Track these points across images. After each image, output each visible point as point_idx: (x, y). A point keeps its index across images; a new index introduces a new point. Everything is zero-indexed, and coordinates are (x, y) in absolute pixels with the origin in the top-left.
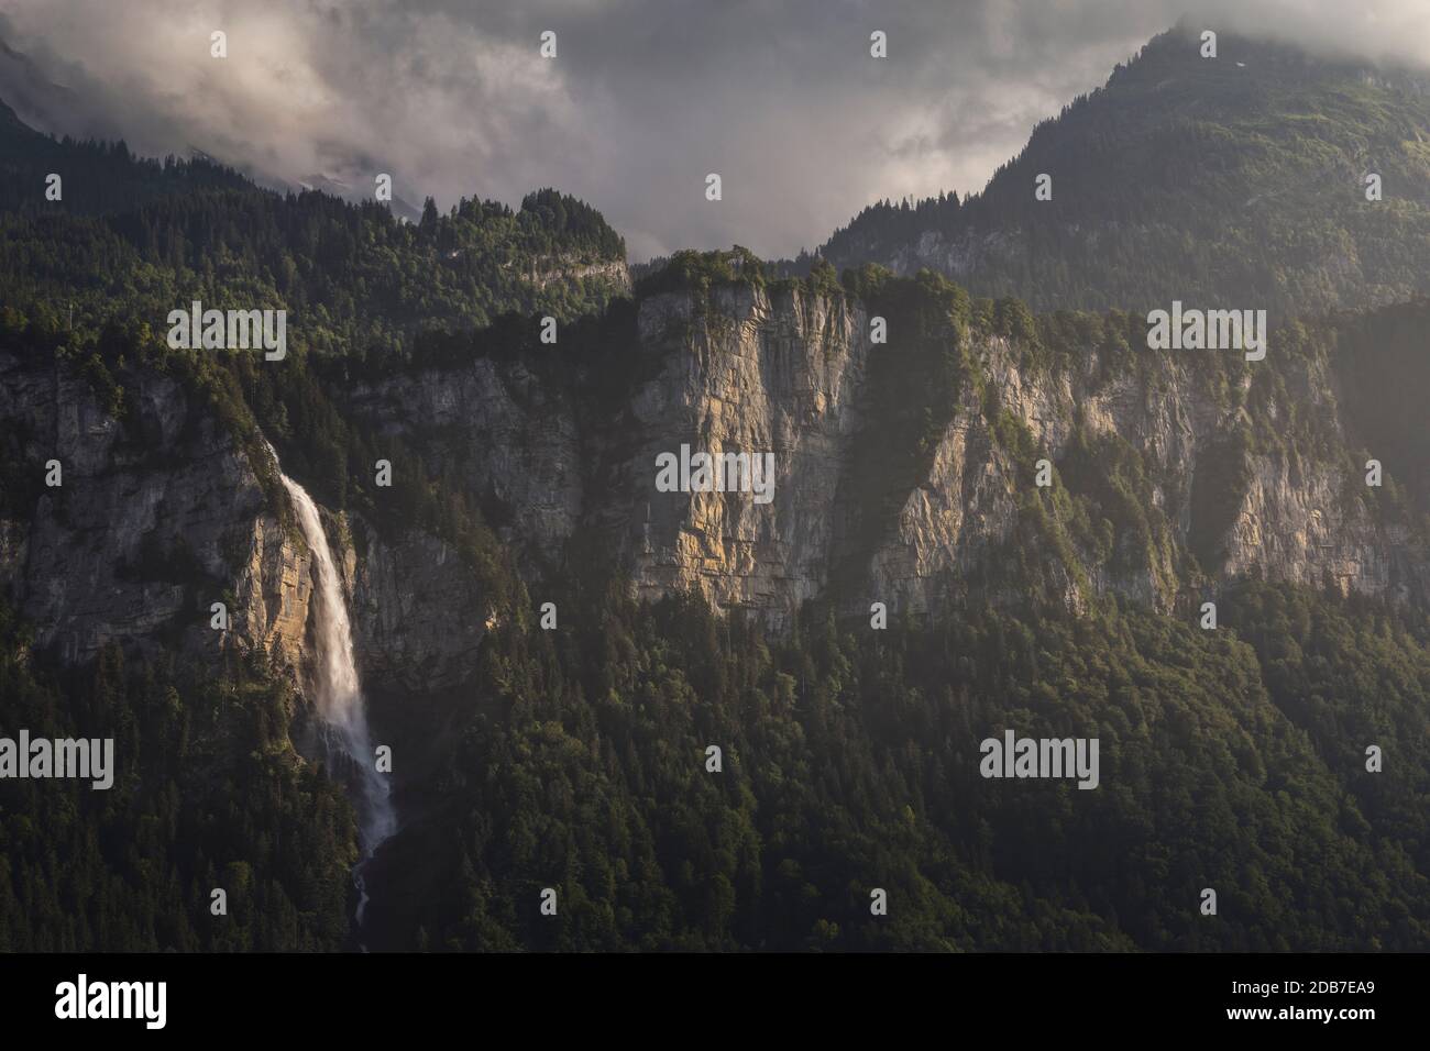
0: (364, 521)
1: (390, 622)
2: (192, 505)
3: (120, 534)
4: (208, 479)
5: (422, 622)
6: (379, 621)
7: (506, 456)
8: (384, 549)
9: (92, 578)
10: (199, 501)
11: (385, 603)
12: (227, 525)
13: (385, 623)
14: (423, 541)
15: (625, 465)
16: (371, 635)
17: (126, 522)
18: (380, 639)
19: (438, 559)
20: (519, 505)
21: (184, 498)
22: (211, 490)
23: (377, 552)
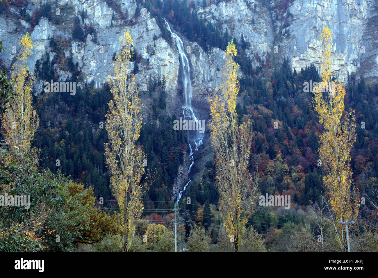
0: (198, 46)
1: (207, 78)
2: (138, 37)
3: (114, 46)
4: (143, 28)
5: (218, 77)
6: (204, 78)
7: (247, 27)
8: (205, 54)
9: (105, 61)
10: (140, 35)
11: (206, 72)
12: (148, 42)
13: (206, 78)
14: (218, 52)
15: (287, 29)
16: (201, 82)
17: (116, 43)
18: (204, 84)
19: (223, 57)
20: (252, 43)
21: (135, 35)
22: (144, 32)
23: (203, 55)
